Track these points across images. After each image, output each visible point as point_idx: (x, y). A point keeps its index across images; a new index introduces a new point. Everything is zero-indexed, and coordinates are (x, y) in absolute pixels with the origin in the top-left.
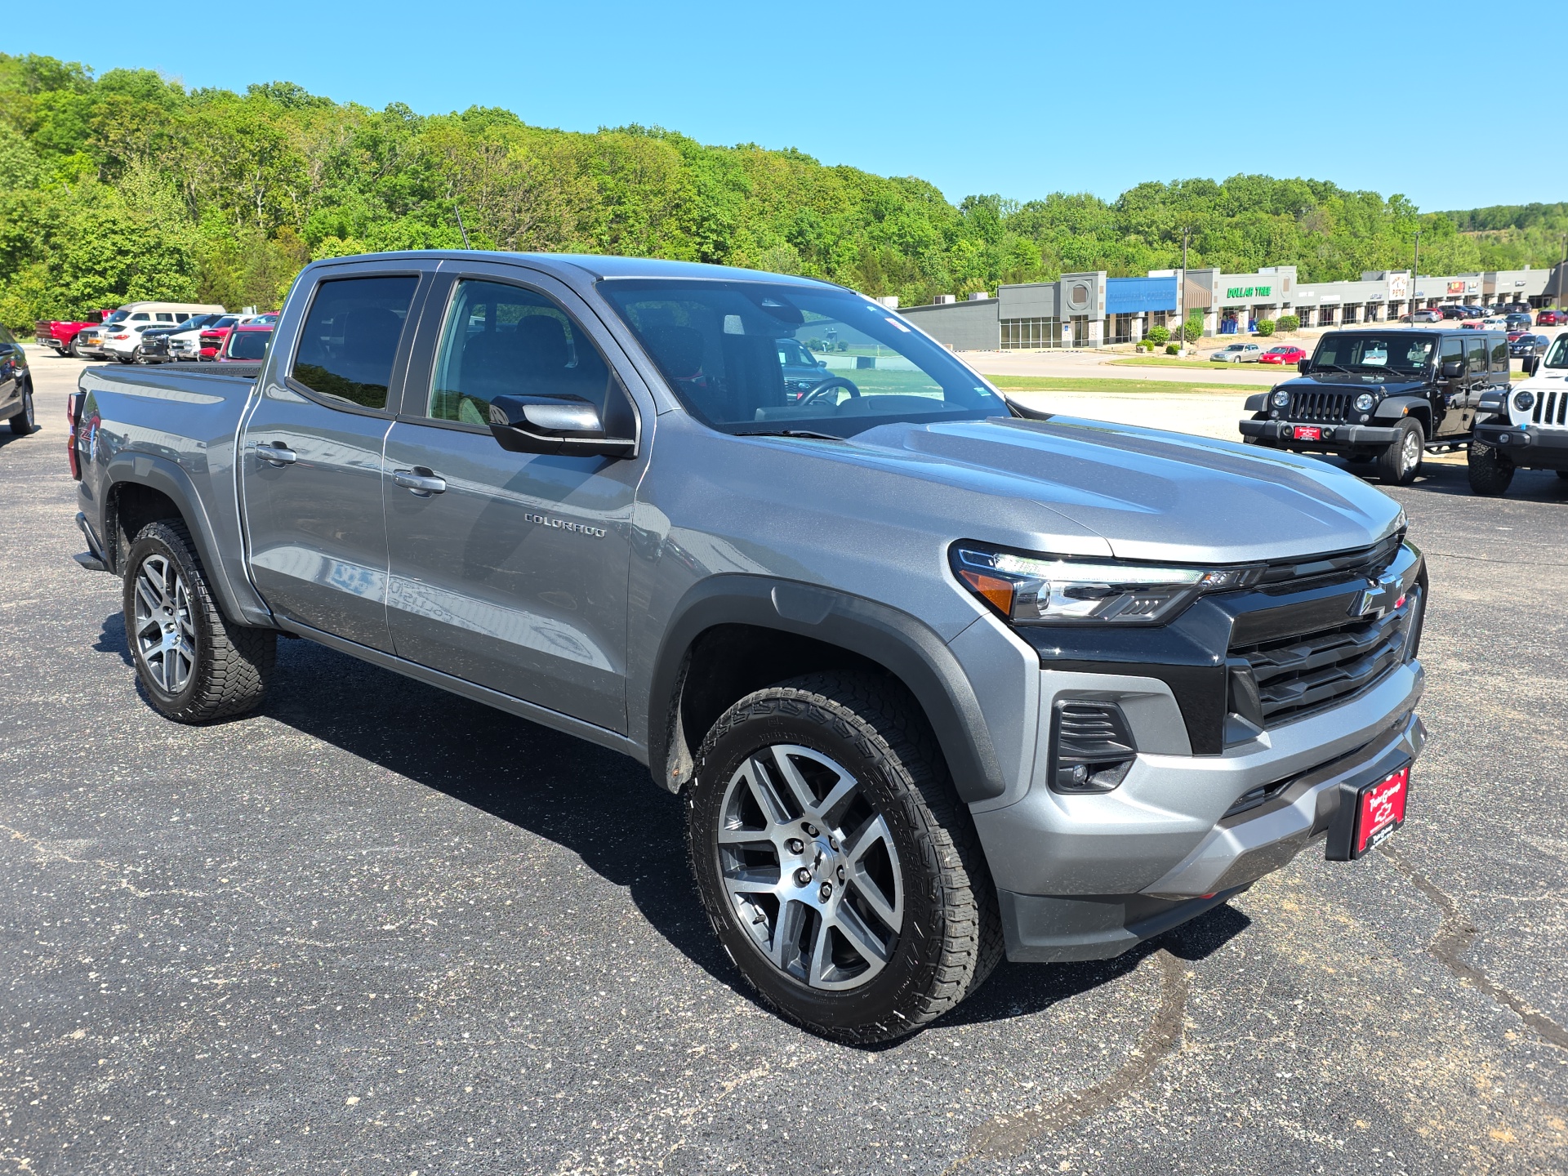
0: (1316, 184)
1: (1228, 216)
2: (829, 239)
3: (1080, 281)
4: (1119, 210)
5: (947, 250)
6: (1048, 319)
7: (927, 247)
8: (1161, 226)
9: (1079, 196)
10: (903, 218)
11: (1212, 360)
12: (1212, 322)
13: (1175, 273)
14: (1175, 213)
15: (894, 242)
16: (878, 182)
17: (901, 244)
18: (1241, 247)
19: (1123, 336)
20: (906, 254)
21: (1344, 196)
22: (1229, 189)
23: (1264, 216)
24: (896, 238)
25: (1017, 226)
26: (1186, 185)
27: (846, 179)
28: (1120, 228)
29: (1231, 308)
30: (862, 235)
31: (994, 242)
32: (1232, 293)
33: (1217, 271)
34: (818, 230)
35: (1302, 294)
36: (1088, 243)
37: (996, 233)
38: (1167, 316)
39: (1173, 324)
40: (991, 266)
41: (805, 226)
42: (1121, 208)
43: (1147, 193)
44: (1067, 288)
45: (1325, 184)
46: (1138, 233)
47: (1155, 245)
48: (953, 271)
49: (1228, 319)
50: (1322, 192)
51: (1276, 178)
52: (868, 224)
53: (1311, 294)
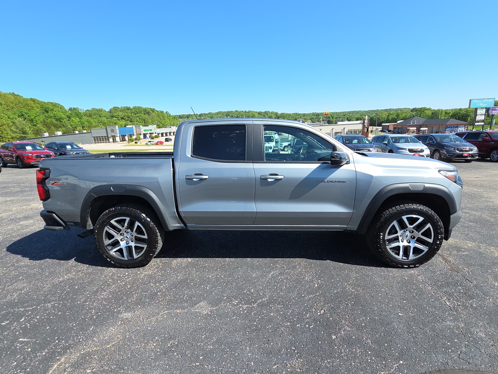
0: (151, 109)
1: (135, 114)
2: (33, 117)
3: (112, 128)
4: (110, 112)
5: (69, 120)
6: (106, 137)
7: (63, 120)
8: (121, 116)
9: (100, 109)
10: (54, 112)
11: (145, 144)
12: (142, 137)
13: (133, 126)
14: (123, 113)
15: (53, 118)
16: (45, 103)
17: (55, 119)
18: (139, 121)
19: (123, 140)
20: (57, 121)
21: (157, 111)
22: (134, 109)
23: (142, 115)
24: (53, 117)
25: (85, 115)
26: (124, 107)
27: (34, 101)
28: (111, 116)
29: (145, 134)
30: (42, 116)
31: (81, 119)
32: (145, 130)
33: (141, 126)
34: (28, 115)
35: (157, 131)
36: (104, 119)
37: (81, 117)
38: (132, 135)
39: (134, 137)
40: (82, 124)
41: (23, 113)
42: (110, 111)
43: (116, 109)
44: (109, 129)
45: (153, 109)
46: (116, 117)
47: (120, 120)
48: (71, 125)
49: (145, 136)
50: (153, 110)
51: (143, 107)
52: (44, 113)
53: (159, 131)
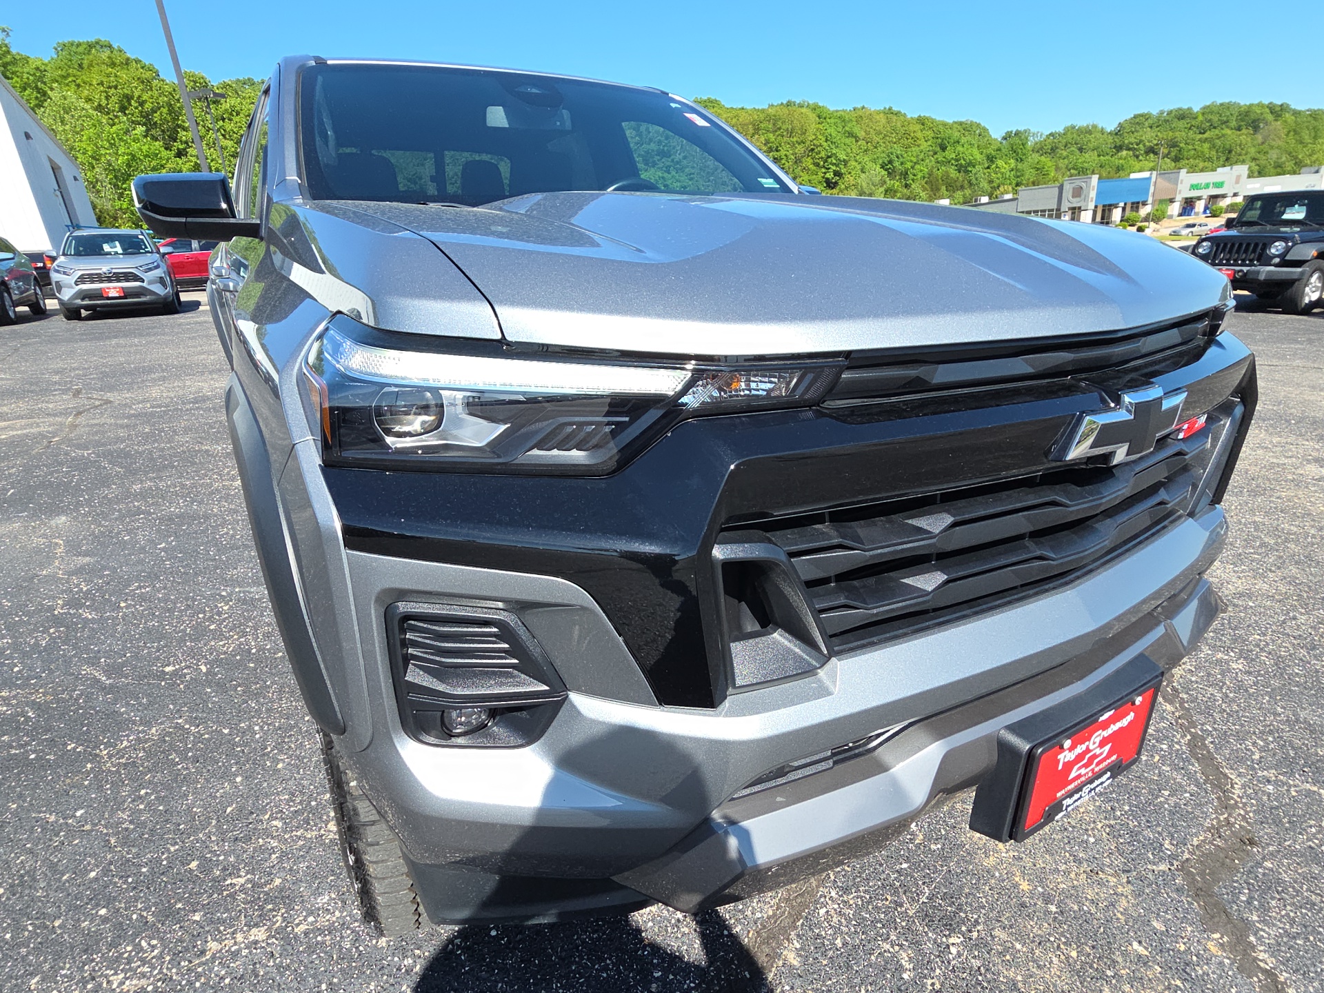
0: (1275, 105)
1: (1200, 133)
2: (909, 165)
3: (1078, 183)
4: (1116, 134)
5: (988, 168)
6: (1053, 210)
7: (974, 167)
8: (1147, 144)
9: (1088, 126)
10: (960, 148)
11: (1170, 235)
12: (1175, 208)
13: (1151, 174)
14: (1159, 134)
15: (952, 164)
16: (945, 124)
17: (956, 166)
18: (1207, 156)
19: (1105, 220)
20: (960, 172)
21: (1296, 113)
22: (1203, 114)
23: (1229, 132)
24: (953, 162)
25: (1040, 149)
26: (1170, 113)
27: (923, 124)
28: (1115, 147)
29: (1191, 198)
30: (931, 161)
31: (1022, 160)
32: (1193, 187)
33: (1183, 172)
34: (901, 160)
35: (1249, 186)
36: (1090, 158)
37: (1024, 154)
38: (1140, 205)
39: (1144, 211)
40: (1018, 177)
41: (893, 157)
42: (1117, 133)
43: (1139, 121)
44: (1068, 188)
45: (1282, 105)
46: (1129, 149)
47: (1141, 158)
48: (991, 182)
49: (1188, 206)
50: (1278, 111)
51: (1242, 104)
52: (935, 153)
53: (1257, 185)
